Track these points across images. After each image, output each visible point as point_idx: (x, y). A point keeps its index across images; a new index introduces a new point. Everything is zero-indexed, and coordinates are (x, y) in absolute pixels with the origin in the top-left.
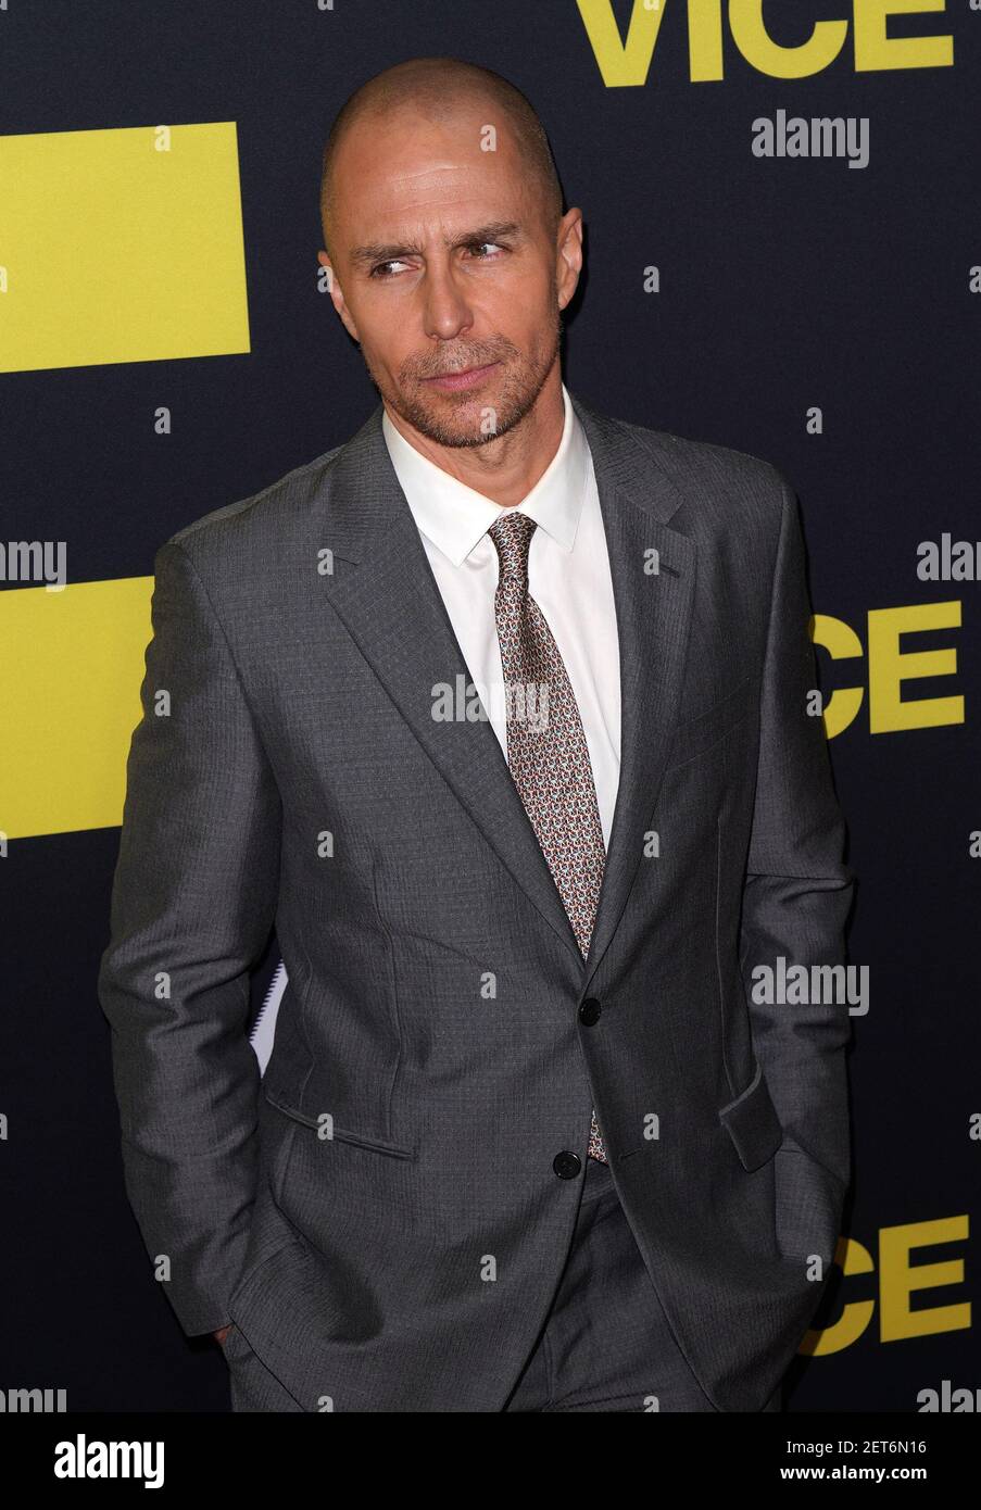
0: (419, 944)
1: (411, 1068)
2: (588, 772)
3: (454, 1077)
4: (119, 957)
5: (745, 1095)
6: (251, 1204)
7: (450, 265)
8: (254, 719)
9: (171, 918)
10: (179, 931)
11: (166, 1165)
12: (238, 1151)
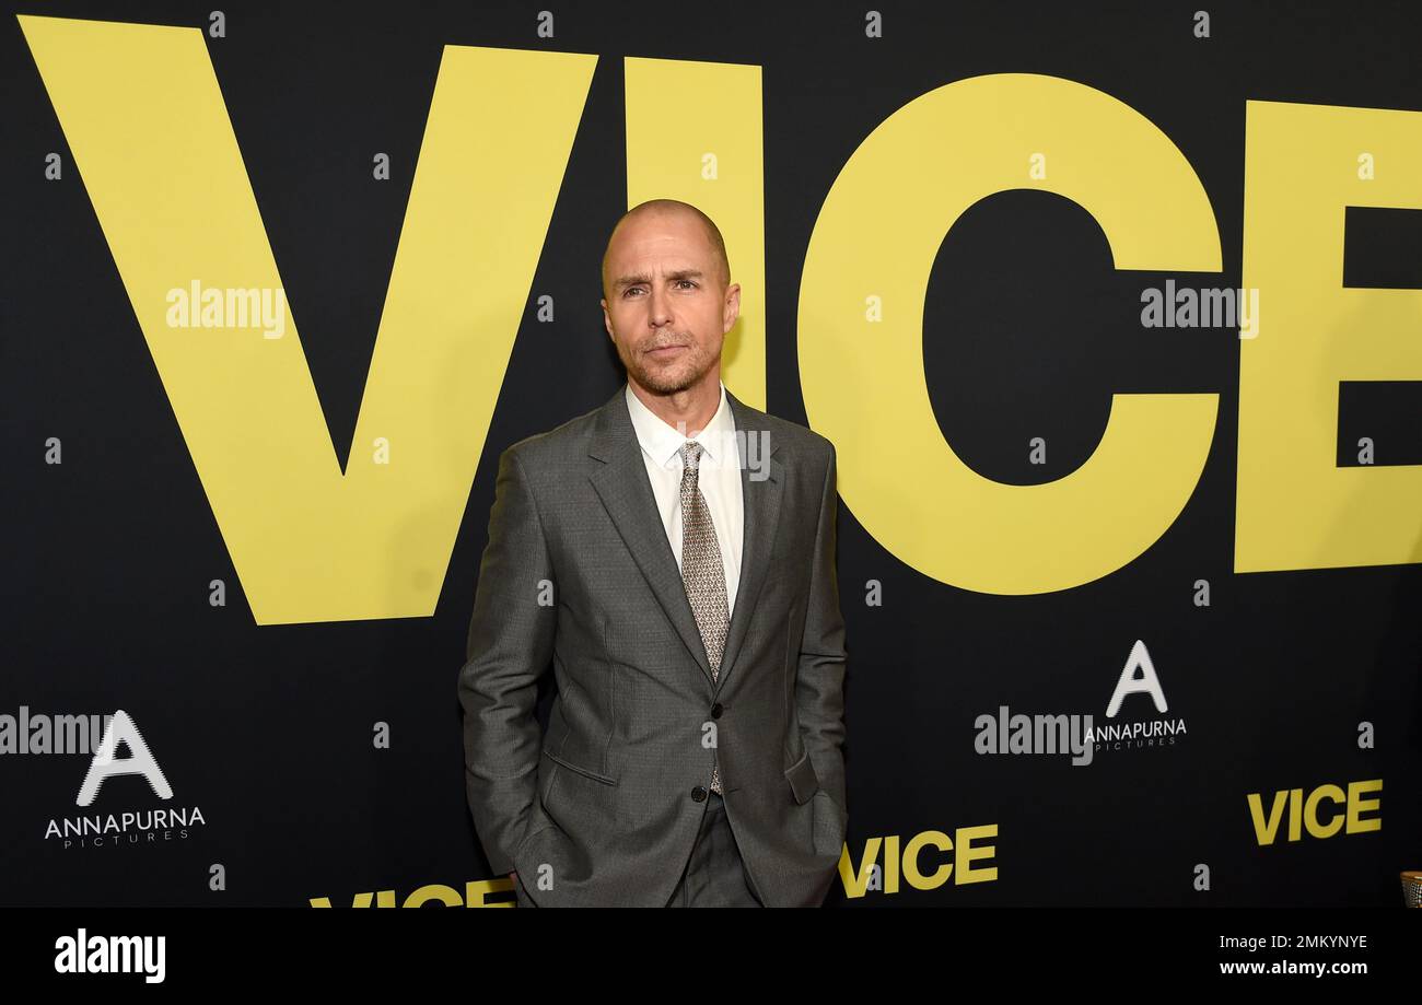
0: (627, 669)
1: (619, 736)
2: (723, 583)
3: (641, 741)
4: (469, 671)
5: (799, 764)
6: (530, 806)
7: (665, 290)
8: (547, 542)
9: (496, 650)
10: (501, 657)
11: (487, 782)
12: (527, 777)
